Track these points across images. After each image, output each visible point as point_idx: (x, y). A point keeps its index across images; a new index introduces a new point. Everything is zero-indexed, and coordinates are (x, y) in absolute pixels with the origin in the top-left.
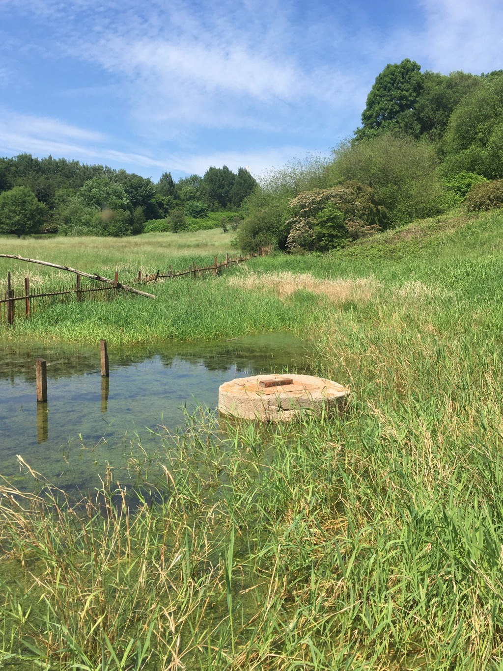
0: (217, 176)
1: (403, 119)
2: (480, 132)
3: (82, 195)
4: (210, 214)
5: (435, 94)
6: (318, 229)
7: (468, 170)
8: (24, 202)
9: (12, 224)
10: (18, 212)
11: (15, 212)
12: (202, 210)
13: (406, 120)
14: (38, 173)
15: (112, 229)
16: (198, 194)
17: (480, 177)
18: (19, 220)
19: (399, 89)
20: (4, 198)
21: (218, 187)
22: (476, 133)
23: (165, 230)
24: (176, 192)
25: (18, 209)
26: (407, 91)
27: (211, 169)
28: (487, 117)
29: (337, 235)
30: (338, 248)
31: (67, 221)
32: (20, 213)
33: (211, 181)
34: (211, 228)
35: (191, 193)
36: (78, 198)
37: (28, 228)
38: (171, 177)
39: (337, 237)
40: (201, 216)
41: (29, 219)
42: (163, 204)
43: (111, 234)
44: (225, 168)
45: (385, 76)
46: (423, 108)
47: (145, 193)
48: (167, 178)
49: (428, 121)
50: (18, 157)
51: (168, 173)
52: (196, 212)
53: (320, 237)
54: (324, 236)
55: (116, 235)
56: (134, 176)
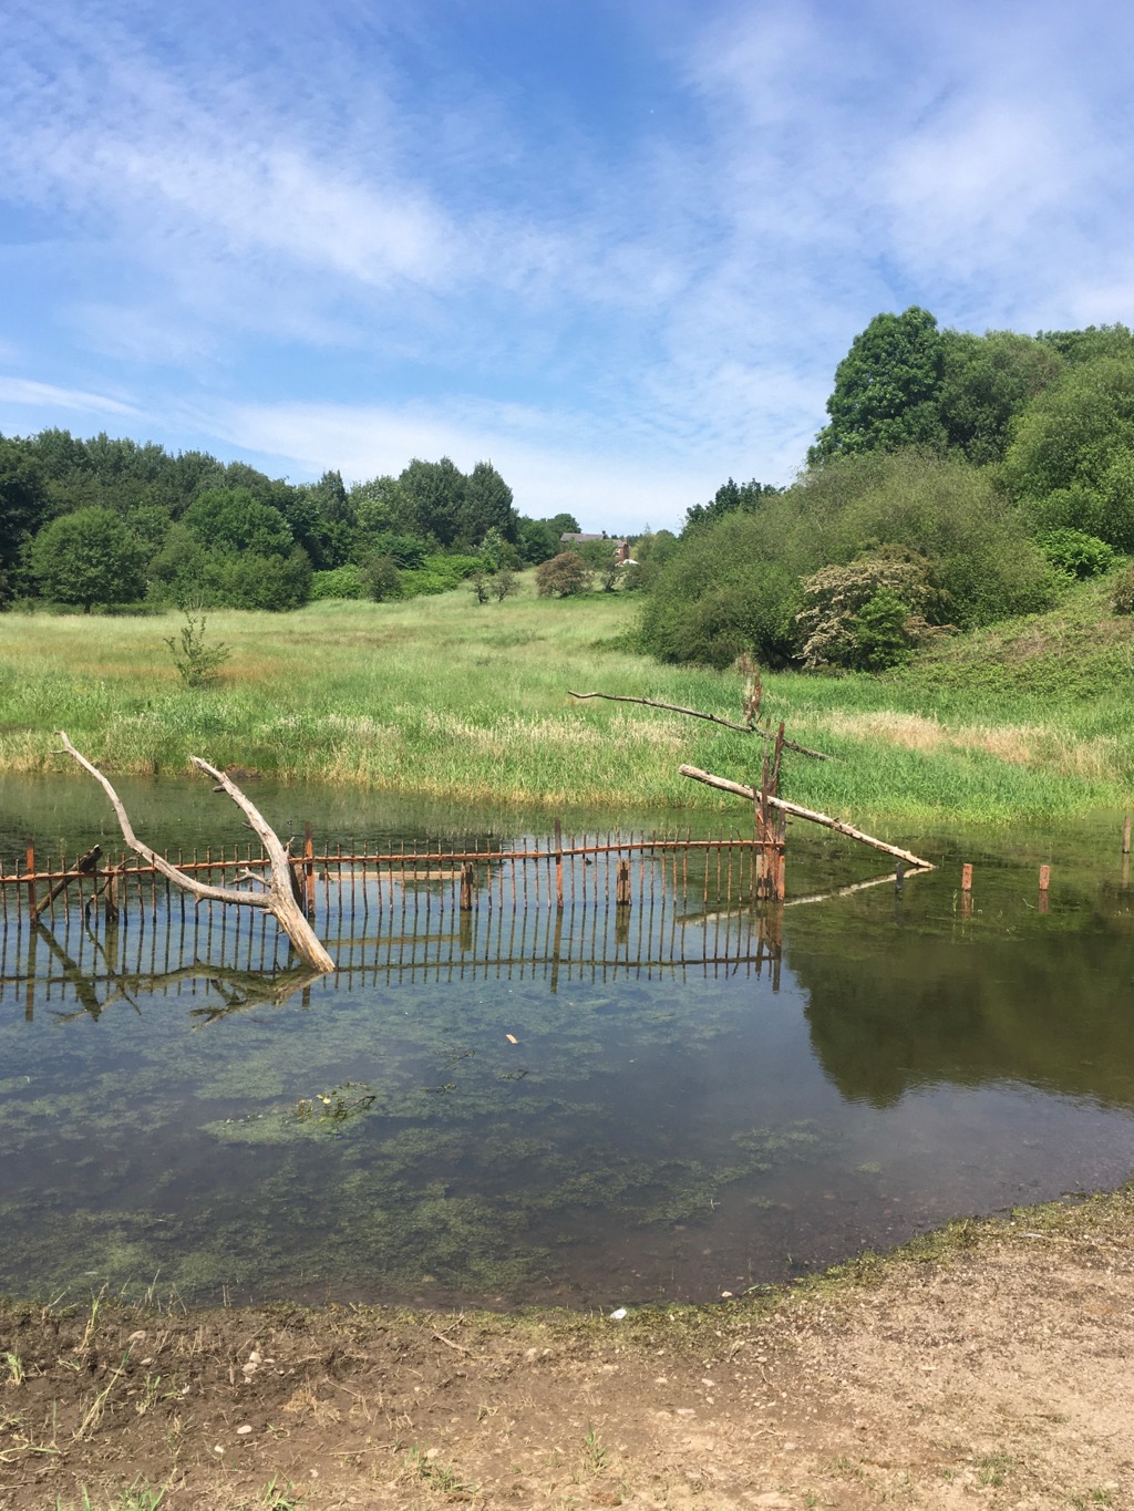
0: (432, 480)
1: (916, 418)
2: (1085, 459)
3: (195, 521)
4: (427, 559)
5: (975, 377)
6: (864, 631)
7: (1069, 525)
8: (107, 540)
9: (82, 585)
10: (94, 561)
11: (89, 560)
12: (415, 553)
13: (922, 420)
14: (84, 470)
15: (262, 594)
16: (394, 517)
17: (1092, 540)
18: (97, 577)
19: (904, 362)
20: (65, 530)
21: (434, 503)
22: (1077, 461)
23: (352, 594)
24: (352, 512)
25: (95, 553)
26: (920, 368)
27: (416, 465)
28: (1096, 434)
29: (897, 643)
30: (901, 665)
31: (167, 574)
32: (99, 563)
33: (420, 490)
34: (440, 591)
35: (379, 514)
36: (189, 527)
37: (114, 592)
38: (340, 480)
39: (898, 646)
40: (412, 564)
41: (116, 575)
42: (330, 539)
43: (259, 605)
44: (445, 461)
45: (876, 337)
46: (952, 401)
47: (299, 515)
48: (333, 481)
49: (964, 425)
50: (40, 436)
51: (335, 472)
52: (402, 556)
53: (869, 647)
54: (877, 645)
55: (271, 607)
56: (280, 483)
